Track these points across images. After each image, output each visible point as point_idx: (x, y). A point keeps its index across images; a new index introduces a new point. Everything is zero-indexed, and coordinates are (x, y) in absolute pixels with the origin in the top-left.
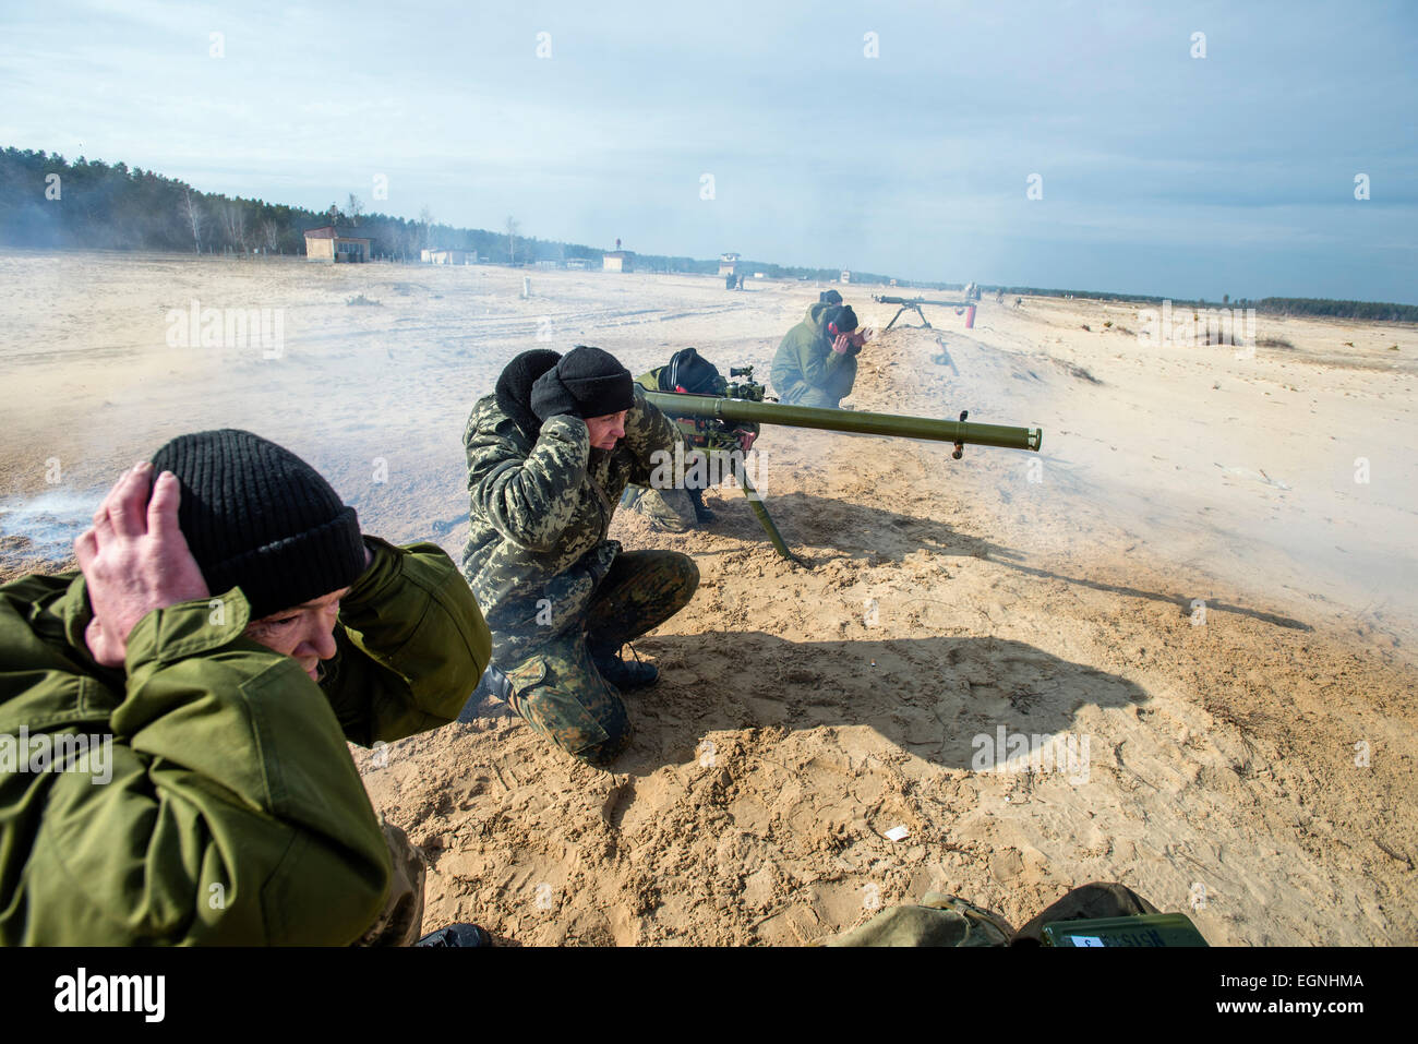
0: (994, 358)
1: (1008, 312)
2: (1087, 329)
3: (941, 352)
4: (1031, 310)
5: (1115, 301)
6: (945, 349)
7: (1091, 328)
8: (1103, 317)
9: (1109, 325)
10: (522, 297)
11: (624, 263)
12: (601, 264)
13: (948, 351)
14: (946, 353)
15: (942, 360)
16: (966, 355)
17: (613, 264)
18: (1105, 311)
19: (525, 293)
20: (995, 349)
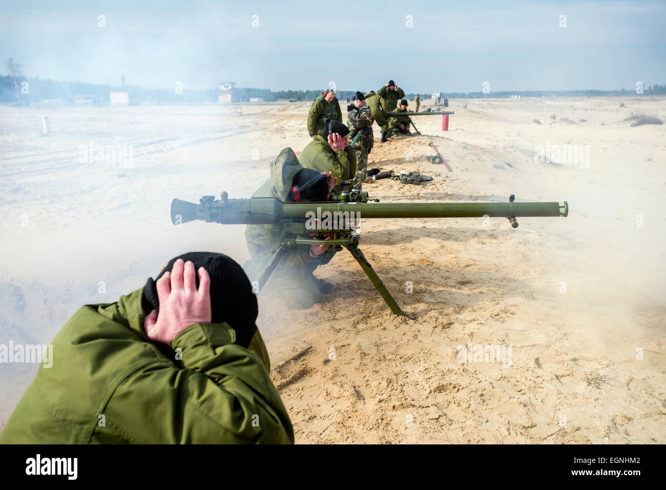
0: (477, 155)
1: (473, 114)
2: (539, 122)
3: (435, 154)
4: (490, 111)
5: (554, 97)
6: (437, 151)
7: (542, 121)
8: (548, 111)
9: (554, 117)
10: (43, 135)
11: (131, 97)
12: (107, 99)
13: (440, 152)
14: (439, 154)
15: (437, 160)
16: (454, 154)
17: (119, 98)
18: (549, 106)
19: (45, 131)
20: (475, 147)
